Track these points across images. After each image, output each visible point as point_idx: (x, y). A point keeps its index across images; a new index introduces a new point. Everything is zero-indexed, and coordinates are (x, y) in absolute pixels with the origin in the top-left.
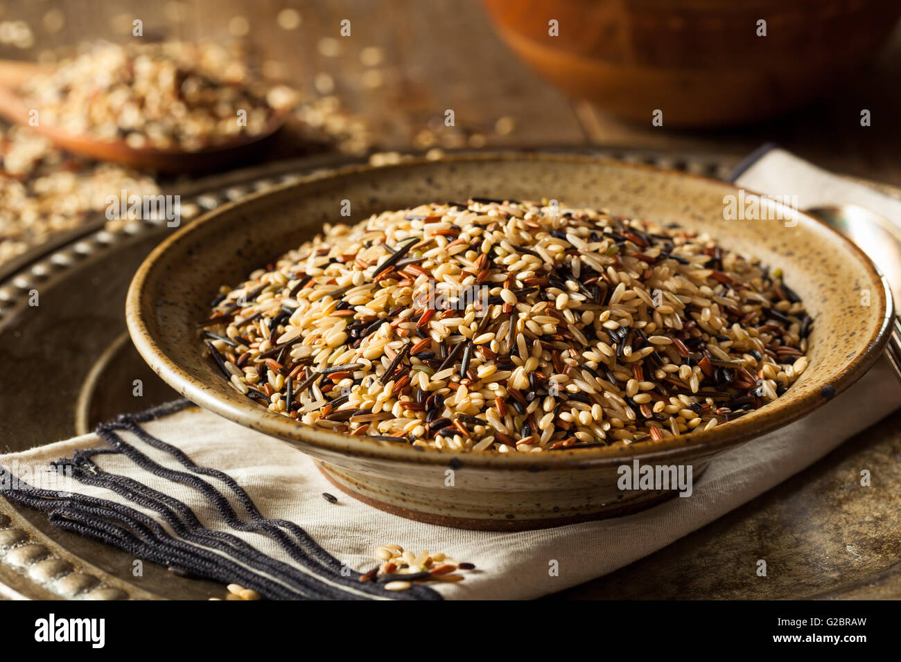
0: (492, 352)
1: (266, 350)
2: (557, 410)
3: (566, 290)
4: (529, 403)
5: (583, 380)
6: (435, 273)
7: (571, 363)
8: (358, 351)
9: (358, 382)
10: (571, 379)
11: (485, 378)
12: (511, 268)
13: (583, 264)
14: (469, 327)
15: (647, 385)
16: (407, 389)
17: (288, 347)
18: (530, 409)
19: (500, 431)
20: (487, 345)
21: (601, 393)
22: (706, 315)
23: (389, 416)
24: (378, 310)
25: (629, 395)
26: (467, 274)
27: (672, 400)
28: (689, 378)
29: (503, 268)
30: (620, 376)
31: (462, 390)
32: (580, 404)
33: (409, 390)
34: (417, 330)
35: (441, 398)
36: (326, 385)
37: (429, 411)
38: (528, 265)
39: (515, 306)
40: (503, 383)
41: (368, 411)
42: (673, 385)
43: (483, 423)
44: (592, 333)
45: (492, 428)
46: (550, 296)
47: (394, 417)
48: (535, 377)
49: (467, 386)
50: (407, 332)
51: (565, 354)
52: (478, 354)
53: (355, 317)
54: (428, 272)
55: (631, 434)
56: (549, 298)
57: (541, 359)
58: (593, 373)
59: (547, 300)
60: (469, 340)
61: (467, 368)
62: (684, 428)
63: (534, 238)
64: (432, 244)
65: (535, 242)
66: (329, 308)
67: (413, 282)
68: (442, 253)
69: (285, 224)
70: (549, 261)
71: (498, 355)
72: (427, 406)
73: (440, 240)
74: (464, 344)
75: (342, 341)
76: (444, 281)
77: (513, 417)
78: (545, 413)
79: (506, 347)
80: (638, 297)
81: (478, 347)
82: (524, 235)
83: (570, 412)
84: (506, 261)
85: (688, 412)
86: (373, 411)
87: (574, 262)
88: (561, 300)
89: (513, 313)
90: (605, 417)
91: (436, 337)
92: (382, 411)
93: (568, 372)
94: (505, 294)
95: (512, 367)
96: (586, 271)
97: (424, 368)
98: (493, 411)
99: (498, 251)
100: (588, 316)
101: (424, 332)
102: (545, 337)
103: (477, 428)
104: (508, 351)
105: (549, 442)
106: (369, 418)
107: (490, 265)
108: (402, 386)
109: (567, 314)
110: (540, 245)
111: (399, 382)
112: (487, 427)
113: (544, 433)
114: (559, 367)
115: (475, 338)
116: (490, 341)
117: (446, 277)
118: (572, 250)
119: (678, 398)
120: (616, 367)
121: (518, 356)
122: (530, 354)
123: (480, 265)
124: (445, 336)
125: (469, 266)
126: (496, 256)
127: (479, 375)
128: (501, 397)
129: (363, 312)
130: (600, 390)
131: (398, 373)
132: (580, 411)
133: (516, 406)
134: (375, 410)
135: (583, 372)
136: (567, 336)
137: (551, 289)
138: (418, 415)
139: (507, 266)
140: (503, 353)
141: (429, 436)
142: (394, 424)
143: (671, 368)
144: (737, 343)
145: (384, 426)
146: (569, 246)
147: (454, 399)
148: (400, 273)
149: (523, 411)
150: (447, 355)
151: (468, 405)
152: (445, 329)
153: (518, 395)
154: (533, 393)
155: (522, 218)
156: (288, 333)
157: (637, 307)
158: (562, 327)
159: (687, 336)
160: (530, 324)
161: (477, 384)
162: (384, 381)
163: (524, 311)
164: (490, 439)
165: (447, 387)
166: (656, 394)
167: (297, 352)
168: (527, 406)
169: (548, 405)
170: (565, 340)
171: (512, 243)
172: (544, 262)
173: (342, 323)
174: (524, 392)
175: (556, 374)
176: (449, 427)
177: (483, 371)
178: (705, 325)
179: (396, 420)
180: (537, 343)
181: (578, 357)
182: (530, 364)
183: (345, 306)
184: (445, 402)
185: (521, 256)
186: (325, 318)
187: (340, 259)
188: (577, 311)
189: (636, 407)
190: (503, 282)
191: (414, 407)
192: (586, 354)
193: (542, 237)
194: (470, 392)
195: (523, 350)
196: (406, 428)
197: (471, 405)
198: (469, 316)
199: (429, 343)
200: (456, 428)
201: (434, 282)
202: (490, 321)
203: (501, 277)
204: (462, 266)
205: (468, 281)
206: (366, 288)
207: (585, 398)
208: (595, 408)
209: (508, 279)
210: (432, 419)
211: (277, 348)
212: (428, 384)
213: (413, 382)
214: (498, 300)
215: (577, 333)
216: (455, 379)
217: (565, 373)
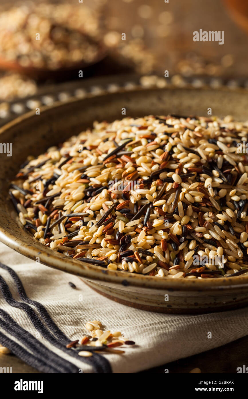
0: (163, 212)
1: (40, 199)
2: (196, 250)
3: (212, 176)
4: (181, 243)
5: (214, 231)
6: (138, 161)
7: (209, 221)
8: (88, 204)
9: (85, 224)
10: (208, 230)
11: (157, 227)
12: (181, 161)
13: (224, 160)
14: (152, 195)
16: (111, 230)
17: (52, 198)
18: (180, 248)
19: (161, 260)
20: (160, 207)
21: (224, 240)
23: (97, 246)
24: (102, 181)
25: (242, 241)
26: (155, 163)
29: (177, 161)
30: (237, 230)
31: (142, 233)
32: (210, 246)
33: (112, 231)
34: (122, 195)
35: (130, 237)
36: (68, 224)
37: (121, 245)
38: (191, 159)
39: (180, 184)
40: (167, 230)
41: (87, 242)
43: (152, 255)
44: (224, 203)
45: (157, 258)
46: (202, 179)
47: (101, 247)
48: (186, 228)
49: (146, 231)
50: (117, 196)
51: (206, 214)
52: (155, 212)
53: (90, 184)
54: (133, 161)
55: (239, 266)
56: (201, 180)
57: (191, 217)
58: (221, 227)
59: (200, 181)
60: (151, 203)
61: (147, 220)
63: (198, 142)
64: (139, 144)
65: (198, 145)
66: (77, 178)
67: (124, 166)
68: (143, 150)
69: (74, 120)
70: (204, 158)
71: (167, 213)
72: (120, 242)
73: (144, 142)
74: (148, 205)
75: (81, 198)
76: (142, 167)
77: (170, 252)
78: (189, 250)
79: (171, 209)
81: (155, 208)
82: (193, 141)
83: (204, 251)
84: (179, 156)
86: (90, 243)
87: (219, 159)
88: (208, 182)
89: (179, 188)
90: (225, 254)
91: (132, 200)
92: (95, 243)
93: (206, 226)
94: (175, 177)
95: (172, 221)
96: (226, 165)
97: (123, 219)
98: (158, 248)
99: (175, 150)
100: (222, 192)
101: (126, 197)
102: (195, 204)
103: (148, 257)
104: (172, 211)
105: (189, 268)
106: (88, 247)
107: (169, 158)
108: (108, 229)
109: (210, 190)
110: (201, 148)
111: (107, 226)
112: (154, 257)
113: (187, 263)
114: (202, 222)
115: (155, 202)
116: (162, 205)
117: (142, 164)
118: (219, 152)
120: (235, 224)
121: (178, 214)
122: (185, 214)
123: (163, 158)
124: (137, 199)
125: (158, 158)
126: (173, 153)
127: (154, 225)
128: (164, 239)
129: (95, 181)
130: (224, 238)
131: (107, 220)
132: (210, 250)
133: (173, 245)
134: (91, 242)
135: (215, 227)
136: (208, 204)
137: (203, 175)
138: (115, 247)
139: (179, 159)
140: (169, 213)
141: (118, 261)
142: (101, 252)
145: (95, 252)
146: (217, 149)
147: (137, 238)
148: (118, 160)
149: (177, 249)
150: (137, 212)
151: (145, 243)
152: (138, 196)
153: (175, 239)
154: (184, 238)
155: (193, 130)
156: (54, 189)
158: (206, 199)
160: (187, 196)
161: (151, 230)
162: (99, 225)
163: (185, 187)
164: (154, 265)
165: (134, 231)
167: (56, 202)
168: (180, 245)
169: (192, 246)
170: (207, 207)
171: (184, 145)
172: (201, 158)
173: (82, 187)
174: (178, 237)
175: (199, 226)
176: (131, 256)
177: (156, 223)
179: (102, 249)
180: (190, 207)
181: (213, 217)
182: (184, 220)
183: (86, 177)
184: (131, 241)
185: (188, 153)
186: (74, 183)
187: (88, 148)
188: (216, 189)
189: (244, 249)
190: (175, 169)
191: (113, 242)
192: (219, 216)
193: (203, 143)
194: (147, 235)
195: (181, 212)
196: (107, 254)
197: (146, 243)
198: (153, 188)
199: (128, 203)
200: (135, 257)
201: (135, 167)
202: (164, 192)
203: (175, 166)
204: (153, 158)
205: (155, 167)
206: (98, 167)
207: (214, 243)
208: (219, 249)
209: (178, 168)
210: (122, 250)
211: (46, 199)
212: (124, 229)
213: (115, 227)
214: (170, 180)
215: (215, 203)
216: (140, 226)
217: (204, 227)
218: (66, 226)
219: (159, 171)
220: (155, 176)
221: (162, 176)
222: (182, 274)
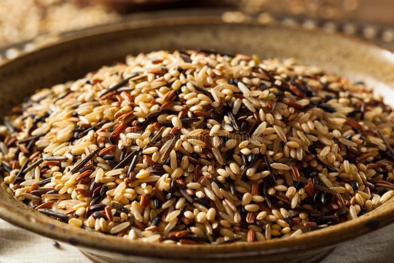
0: (152, 161)
1: (25, 138)
2: (184, 209)
3: (221, 123)
4: (167, 200)
5: (211, 189)
6: (136, 100)
7: (206, 176)
9: (62, 170)
10: (203, 186)
11: (141, 179)
12: (188, 102)
13: (242, 104)
14: (143, 140)
15: (258, 198)
16: (87, 179)
17: (37, 138)
18: (164, 206)
19: (137, 219)
21: (220, 200)
22: (323, 153)
23: (67, 196)
24: (92, 121)
25: (243, 204)
26: (156, 103)
27: (274, 212)
28: (292, 196)
29: (183, 102)
30: (240, 189)
31: (122, 185)
32: (201, 207)
34: (109, 138)
35: (107, 189)
36: (45, 169)
37: (94, 197)
38: (200, 101)
39: (180, 129)
40: (152, 184)
41: (57, 192)
42: (279, 200)
43: (127, 211)
44: (229, 156)
45: (133, 217)
46: (209, 125)
48: (175, 183)
49: (127, 183)
50: (104, 139)
51: (204, 168)
52: (144, 161)
53: (78, 124)
54: (132, 99)
55: (233, 233)
56: (208, 127)
57: (185, 170)
58: (220, 185)
59: (205, 128)
60: (141, 150)
61: (132, 170)
62: (276, 233)
63: (215, 82)
64: (144, 79)
65: (214, 85)
66: (69, 115)
67: (120, 104)
68: (147, 86)
70: (217, 100)
71: (156, 163)
72: (94, 194)
73: (150, 77)
74: (136, 153)
75: (67, 140)
76: (139, 106)
77: (151, 209)
78: (175, 209)
79: (162, 159)
80: (276, 133)
81: (144, 156)
82: (209, 80)
83: (192, 211)
84: (186, 97)
85: (282, 222)
86: (59, 192)
87: (236, 103)
88: (215, 128)
89: (177, 133)
90: (217, 218)
91: (120, 146)
92: (66, 193)
93: (201, 182)
94: (175, 120)
95: (161, 172)
96: (243, 110)
97: (105, 166)
98: (136, 204)
99: (183, 89)
100: (230, 143)
101: (115, 140)
102: (194, 154)
103: (122, 214)
104: (163, 161)
105: (169, 231)
106: (56, 197)
107: (175, 98)
108: (83, 177)
109: (215, 140)
110: (217, 89)
111: (82, 174)
112: (129, 215)
113: (169, 225)
114: (197, 176)
115: (146, 148)
116: (152, 154)
117: (141, 104)
118: (239, 95)
119: (280, 211)
120: (239, 182)
121: (170, 166)
122: (179, 166)
123: (166, 98)
124: (126, 145)
125: (161, 98)
126: (181, 92)
127: (138, 176)
128: (147, 194)
129: (84, 120)
130: (222, 198)
131: (85, 167)
132: (200, 211)
133: (155, 202)
134: (61, 192)
135: (213, 184)
136: (208, 156)
137: (211, 121)
138: (86, 199)
139: (186, 100)
140: (159, 163)
141: (86, 215)
142: (70, 204)
143: (280, 187)
144: (343, 175)
145: (62, 204)
146: (236, 91)
147: (114, 191)
148: (117, 97)
149: (160, 206)
150: (123, 159)
151: (122, 197)
152: (126, 140)
153: (160, 195)
154: (170, 194)
155: (212, 67)
156: (42, 128)
157: (273, 141)
158: (207, 149)
159: (305, 165)
160: (185, 144)
161: (133, 182)
162: (74, 172)
163: (185, 134)
164: (127, 224)
165: (114, 182)
166: (263, 206)
167: (40, 143)
168: (164, 203)
169: (179, 205)
170: (208, 159)
171: (196, 84)
172: (213, 100)
173: (71, 127)
174: (165, 192)
175: (194, 182)
176: (101, 212)
177: (141, 174)
178: (321, 159)
179: (72, 200)
180: (185, 158)
181: (213, 172)
182: (176, 173)
183: (76, 115)
184: (107, 193)
185: (198, 94)
186: (64, 122)
188: (224, 139)
189: (244, 214)
190: (178, 112)
191: (84, 193)
192: (220, 171)
193: (221, 83)
194: (128, 187)
195: (174, 163)
196: (74, 208)
197: (124, 197)
198: (147, 132)
199: (114, 149)
200: (105, 213)
201: (133, 106)
202: (160, 138)
203: (178, 108)
204: (156, 97)
205: (155, 108)
206: (91, 105)
207: (207, 203)
208: (211, 211)
209: (183, 110)
210: (93, 204)
211: (30, 138)
212: (101, 178)
213: (92, 176)
214: (169, 124)
215: (218, 155)
216: (121, 177)
217: (199, 183)
218: (42, 171)
219: (158, 113)
220: (152, 118)
221: (160, 118)
222: (158, 237)
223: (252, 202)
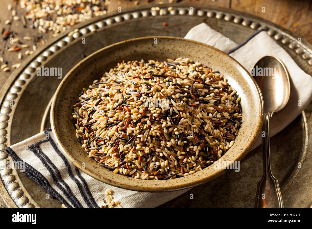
1: (86, 124)
2: (156, 161)
3: (166, 120)
4: (149, 158)
5: (165, 151)
6: (132, 111)
7: (163, 146)
8: (108, 132)
9: (105, 143)
10: (162, 151)
11: (138, 149)
12: (152, 112)
13: (173, 110)
14: (137, 131)
15: (183, 153)
17: (91, 124)
18: (148, 160)
19: (139, 167)
20: (140, 138)
22: (206, 127)
23: (110, 157)
24: (114, 121)
25: (178, 156)
26: (139, 113)
27: (190, 158)
28: (196, 151)
29: (150, 111)
30: (176, 150)
31: (131, 152)
32: (162, 160)
33: (117, 150)
34: (124, 129)
35: (125, 154)
37: (121, 158)
38: (157, 111)
39: (150, 126)
40: (143, 151)
42: (191, 152)
43: (134, 164)
44: (170, 135)
45: (137, 166)
46: (161, 122)
47: (112, 158)
48: (151, 150)
49: (133, 152)
50: (121, 130)
51: (162, 142)
52: (138, 140)
53: (108, 121)
54: (129, 110)
55: (175, 170)
57: (154, 144)
58: (168, 149)
59: (160, 124)
60: (136, 135)
61: (134, 145)
62: (191, 167)
64: (133, 100)
66: (103, 115)
67: (125, 113)
68: (134, 104)
70: (163, 110)
71: (143, 142)
73: (135, 99)
75: (105, 127)
76: (133, 114)
77: (143, 162)
78: (152, 162)
79: (145, 140)
80: (187, 122)
81: (138, 138)
83: (159, 162)
84: (151, 109)
85: (193, 162)
87: (171, 110)
88: (164, 124)
89: (150, 128)
90: (169, 164)
91: (128, 134)
92: (109, 155)
94: (148, 122)
95: (145, 146)
96: (174, 113)
97: (123, 143)
98: (138, 160)
100: (171, 129)
101: (125, 131)
102: (157, 136)
105: (152, 171)
106: (106, 157)
107: (146, 110)
108: (115, 149)
109: (165, 129)
112: (135, 166)
113: (151, 168)
114: (159, 146)
115: (138, 135)
118: (171, 105)
119: (191, 157)
120: (176, 146)
121: (148, 142)
122: (152, 142)
123: (143, 111)
124: (130, 133)
125: (141, 110)
127: (137, 148)
128: (141, 156)
129: (111, 120)
130: (169, 154)
131: (116, 144)
132: (162, 162)
133: (145, 159)
134: (107, 155)
135: (166, 149)
137: (162, 120)
138: (118, 159)
141: (119, 167)
142: (111, 161)
143: (191, 147)
144: (214, 136)
145: (108, 160)
146: (171, 103)
147: (128, 155)
148: (123, 108)
149: (146, 161)
150: (130, 139)
152: (130, 131)
153: (146, 156)
154: (150, 155)
156: (93, 119)
157: (187, 126)
158: (162, 134)
159: (200, 134)
160: (153, 132)
161: (135, 151)
162: (111, 146)
163: (153, 127)
164: (135, 170)
165: (127, 150)
166: (186, 156)
167: (93, 127)
169: (154, 159)
170: (162, 138)
173: (105, 121)
174: (148, 154)
175: (158, 149)
176: (124, 165)
178: (206, 130)
180: (154, 139)
181: (165, 144)
182: (151, 146)
183: (106, 116)
184: (126, 156)
185: (156, 108)
186: (102, 117)
187: (110, 95)
188: (168, 128)
189: (178, 160)
190: (149, 116)
191: (117, 156)
192: (168, 143)
195: (150, 141)
196: (114, 163)
197: (132, 158)
198: (138, 127)
199: (125, 135)
200: (126, 166)
201: (130, 114)
202: (143, 130)
204: (139, 109)
205: (139, 116)
206: (113, 111)
207: (164, 158)
208: (166, 161)
210: (121, 161)
211: (88, 124)
212: (122, 150)
213: (118, 148)
214: (145, 123)
215: (166, 136)
216: (130, 148)
217: (160, 149)
218: (97, 142)
219: (141, 118)
220: (139, 121)
221: (142, 120)
222: (147, 175)
223: (181, 155)
